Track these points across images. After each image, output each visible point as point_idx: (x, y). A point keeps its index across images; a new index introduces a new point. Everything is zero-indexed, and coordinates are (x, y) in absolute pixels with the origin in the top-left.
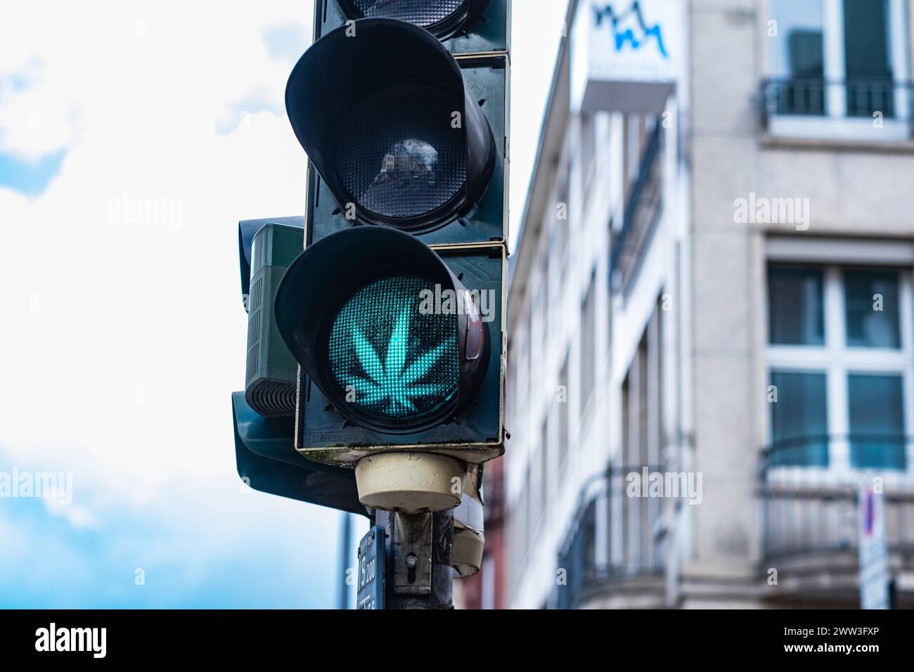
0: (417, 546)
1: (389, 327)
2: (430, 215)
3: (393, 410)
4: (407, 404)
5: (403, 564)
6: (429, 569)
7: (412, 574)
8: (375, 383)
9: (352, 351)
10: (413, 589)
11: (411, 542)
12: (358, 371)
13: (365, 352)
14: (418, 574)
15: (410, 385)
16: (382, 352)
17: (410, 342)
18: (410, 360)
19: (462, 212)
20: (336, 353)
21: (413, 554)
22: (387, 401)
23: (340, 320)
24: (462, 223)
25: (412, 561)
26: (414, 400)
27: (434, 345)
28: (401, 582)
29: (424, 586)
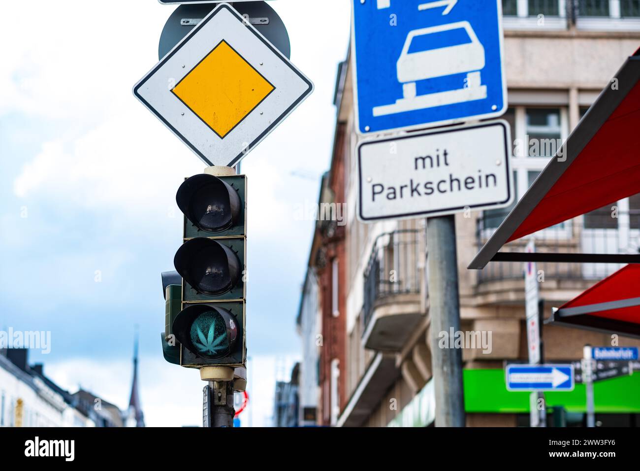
0: (221, 390)
1: (208, 328)
2: (220, 290)
3: (210, 354)
4: (214, 352)
5: (217, 395)
6: (225, 397)
7: (220, 399)
8: (204, 346)
9: (197, 335)
10: (220, 403)
11: (220, 388)
12: (199, 342)
13: (201, 336)
14: (222, 399)
15: (215, 346)
16: (206, 336)
17: (215, 332)
18: (215, 338)
19: (231, 289)
20: (193, 336)
21: (220, 392)
22: (208, 351)
23: (193, 325)
24: (231, 292)
25: (220, 395)
26: (216, 351)
27: (222, 334)
28: (216, 402)
29: (223, 402)
